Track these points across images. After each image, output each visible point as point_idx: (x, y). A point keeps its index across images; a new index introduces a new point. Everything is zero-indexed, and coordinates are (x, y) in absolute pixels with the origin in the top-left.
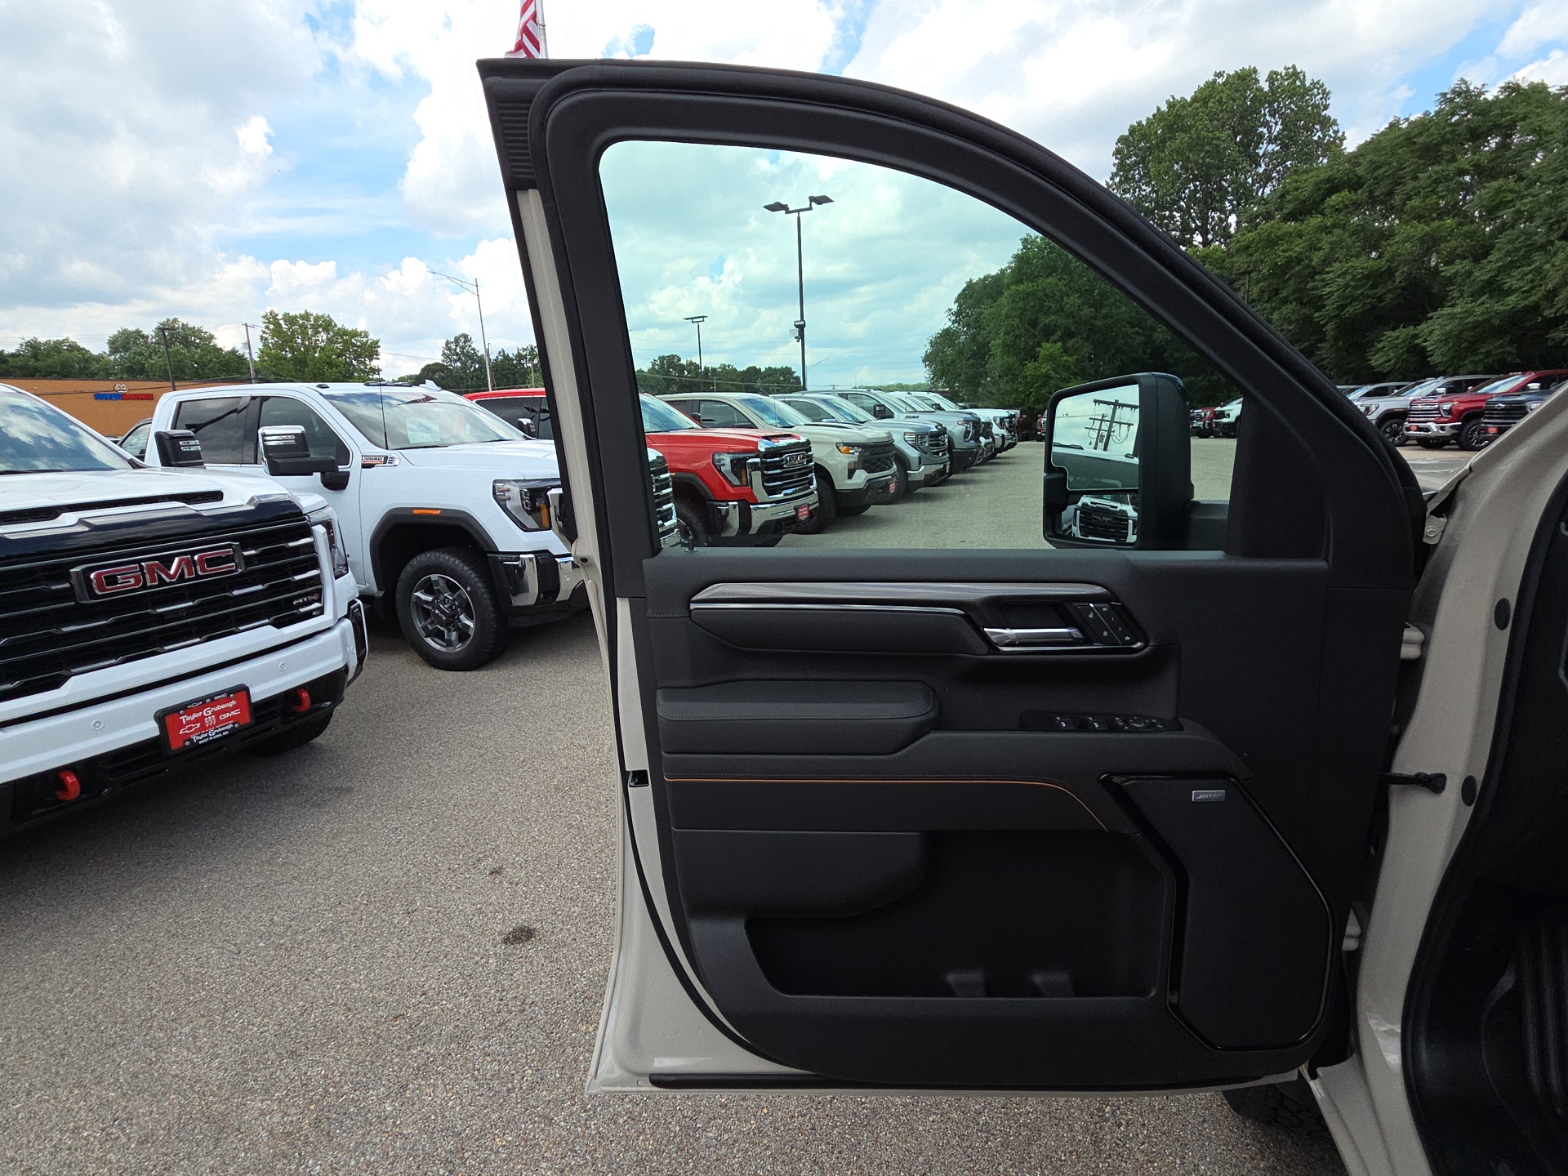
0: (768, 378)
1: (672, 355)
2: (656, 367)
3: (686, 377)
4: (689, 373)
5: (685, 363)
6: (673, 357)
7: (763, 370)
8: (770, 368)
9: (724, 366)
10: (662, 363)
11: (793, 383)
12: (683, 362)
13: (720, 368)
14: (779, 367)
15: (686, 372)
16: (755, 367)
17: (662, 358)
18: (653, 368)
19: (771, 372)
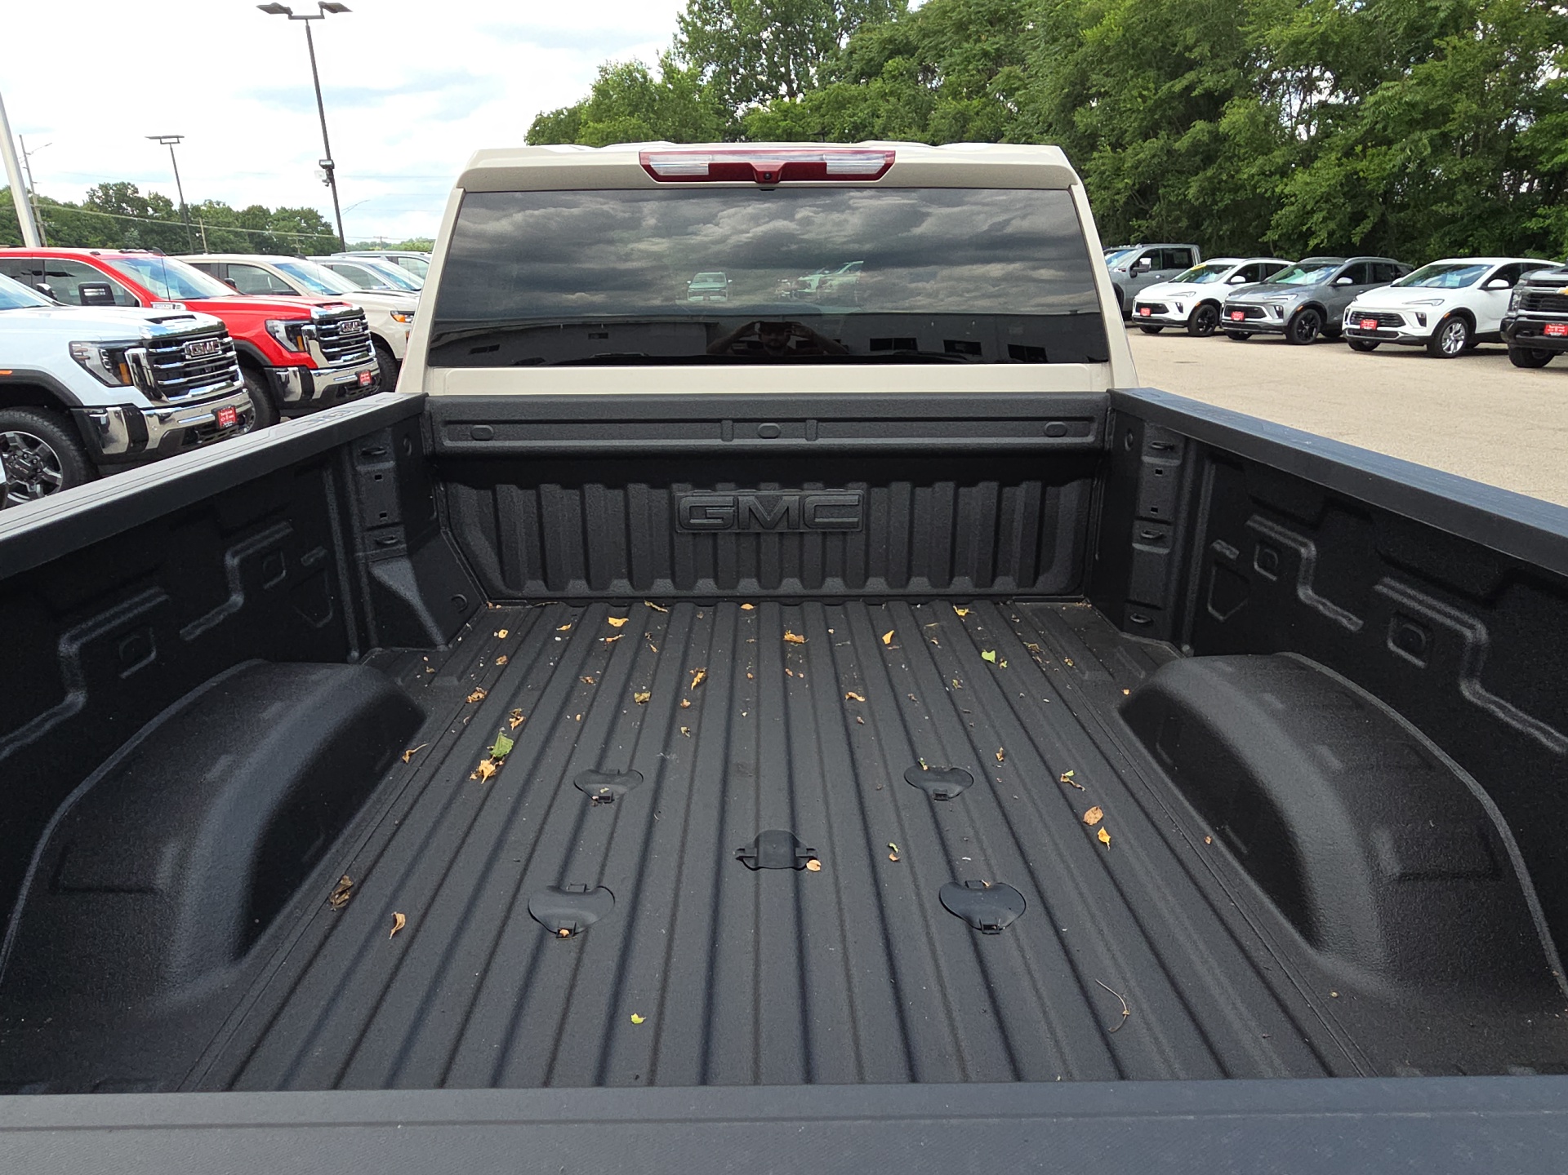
0: (282, 223)
1: (123, 184)
2: (97, 201)
3: (151, 217)
4: (155, 210)
5: (146, 197)
6: (124, 186)
7: (273, 212)
8: (284, 209)
9: (211, 202)
10: (106, 194)
11: (322, 232)
12: (143, 194)
13: (205, 205)
14: (297, 207)
15: (149, 209)
16: (261, 207)
17: (105, 188)
18: (92, 202)
19: (287, 215)
